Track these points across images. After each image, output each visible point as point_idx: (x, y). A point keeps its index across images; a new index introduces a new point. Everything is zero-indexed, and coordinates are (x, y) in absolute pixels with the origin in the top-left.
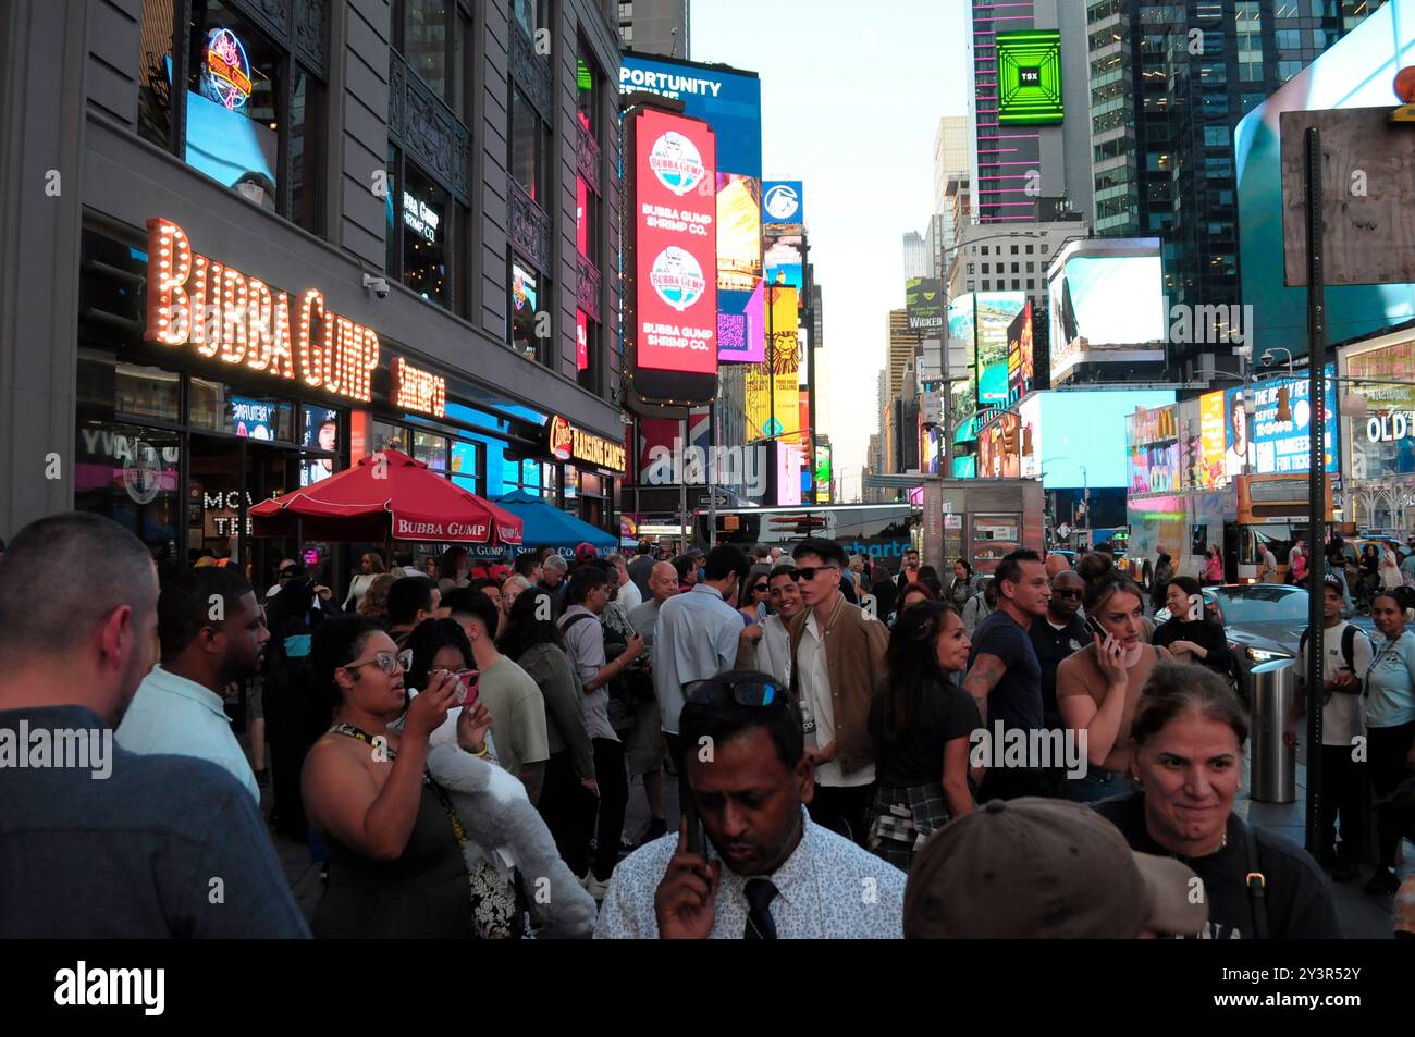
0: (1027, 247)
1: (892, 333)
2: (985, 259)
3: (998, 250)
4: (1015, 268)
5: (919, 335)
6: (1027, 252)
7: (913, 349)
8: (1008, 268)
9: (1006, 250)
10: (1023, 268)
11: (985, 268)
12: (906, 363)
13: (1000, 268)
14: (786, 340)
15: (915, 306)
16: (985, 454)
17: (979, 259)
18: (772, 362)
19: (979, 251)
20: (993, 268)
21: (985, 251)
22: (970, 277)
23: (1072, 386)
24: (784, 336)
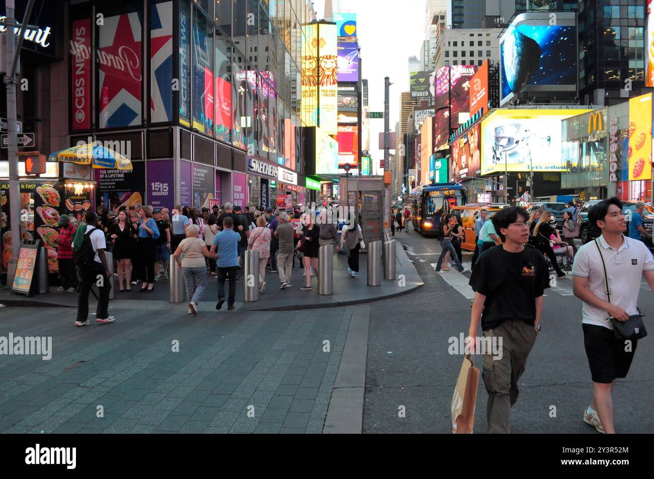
0: (479, 42)
1: (403, 103)
2: (455, 49)
3: (463, 43)
4: (472, 54)
5: (416, 100)
6: (479, 45)
7: (413, 108)
8: (468, 54)
9: (467, 44)
10: (476, 54)
11: (455, 54)
12: (410, 114)
13: (464, 54)
14: (329, 61)
15: (414, 85)
16: (455, 155)
17: (452, 49)
18: (318, 77)
19: (452, 44)
20: (459, 54)
21: (455, 44)
22: (447, 59)
23: (517, 106)
24: (327, 58)
